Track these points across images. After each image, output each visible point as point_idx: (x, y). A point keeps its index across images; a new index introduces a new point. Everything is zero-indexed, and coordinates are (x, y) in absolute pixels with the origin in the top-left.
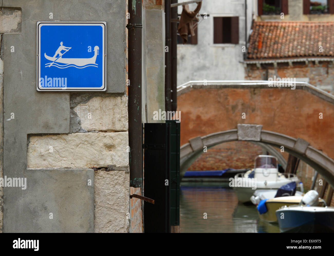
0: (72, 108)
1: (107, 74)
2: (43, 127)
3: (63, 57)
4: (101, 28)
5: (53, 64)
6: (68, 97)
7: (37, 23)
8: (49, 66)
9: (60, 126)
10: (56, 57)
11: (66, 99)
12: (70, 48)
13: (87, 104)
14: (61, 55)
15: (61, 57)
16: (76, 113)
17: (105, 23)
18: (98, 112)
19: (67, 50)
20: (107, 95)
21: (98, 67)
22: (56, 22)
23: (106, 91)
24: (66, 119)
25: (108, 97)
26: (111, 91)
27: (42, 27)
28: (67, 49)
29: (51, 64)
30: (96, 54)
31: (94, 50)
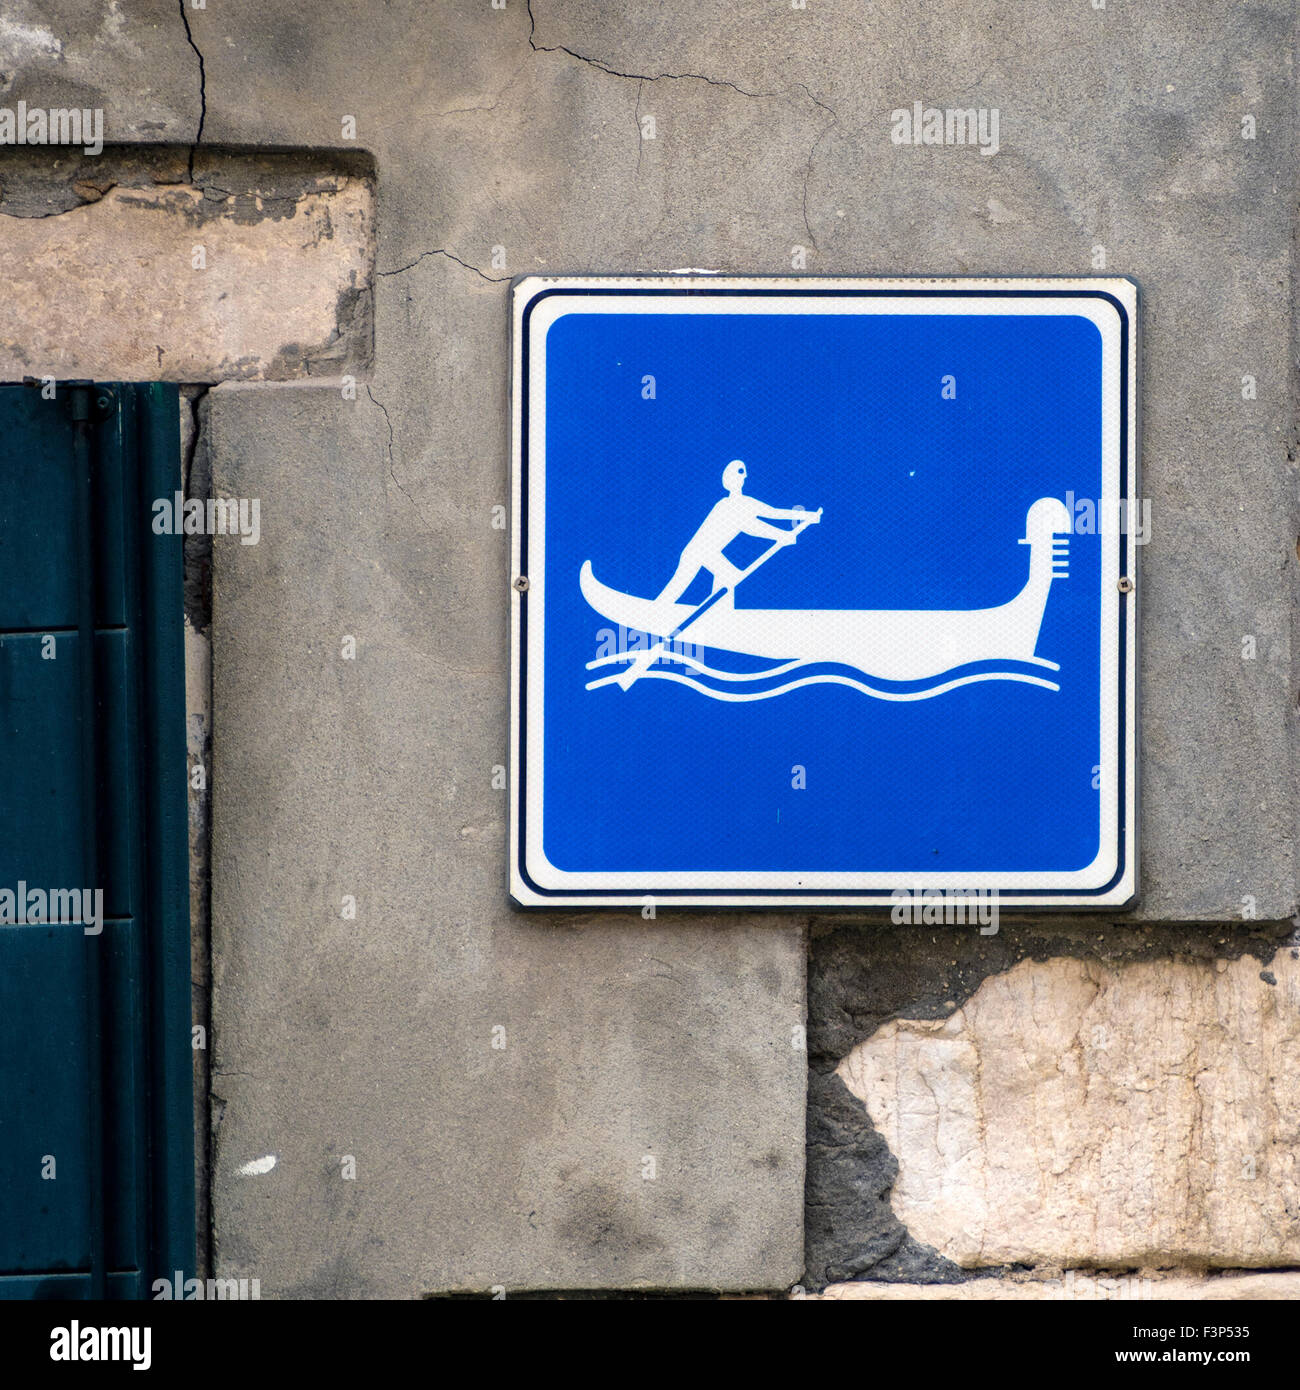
0: (822, 1058)
1: (1140, 751)
2: (566, 1231)
3: (749, 597)
4: (1084, 333)
5: (659, 666)
6: (787, 957)
7: (510, 295)
8: (625, 681)
9: (716, 1224)
10: (685, 599)
11: (770, 978)
12: (814, 517)
13: (955, 1023)
14: (728, 576)
15: (729, 599)
16: (862, 1105)
17: (1125, 292)
18: (1053, 1096)
19: (786, 539)
20: (1135, 943)
21: (1055, 687)
22: (686, 284)
23: (1132, 905)
24: (773, 1161)
25: (1143, 956)
26: (1173, 905)
27: (562, 329)
28: (786, 525)
29: (640, 665)
30: (1043, 572)
31: (1024, 536)
